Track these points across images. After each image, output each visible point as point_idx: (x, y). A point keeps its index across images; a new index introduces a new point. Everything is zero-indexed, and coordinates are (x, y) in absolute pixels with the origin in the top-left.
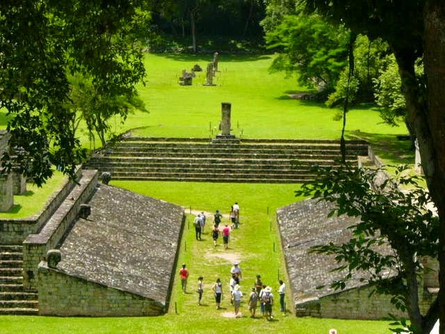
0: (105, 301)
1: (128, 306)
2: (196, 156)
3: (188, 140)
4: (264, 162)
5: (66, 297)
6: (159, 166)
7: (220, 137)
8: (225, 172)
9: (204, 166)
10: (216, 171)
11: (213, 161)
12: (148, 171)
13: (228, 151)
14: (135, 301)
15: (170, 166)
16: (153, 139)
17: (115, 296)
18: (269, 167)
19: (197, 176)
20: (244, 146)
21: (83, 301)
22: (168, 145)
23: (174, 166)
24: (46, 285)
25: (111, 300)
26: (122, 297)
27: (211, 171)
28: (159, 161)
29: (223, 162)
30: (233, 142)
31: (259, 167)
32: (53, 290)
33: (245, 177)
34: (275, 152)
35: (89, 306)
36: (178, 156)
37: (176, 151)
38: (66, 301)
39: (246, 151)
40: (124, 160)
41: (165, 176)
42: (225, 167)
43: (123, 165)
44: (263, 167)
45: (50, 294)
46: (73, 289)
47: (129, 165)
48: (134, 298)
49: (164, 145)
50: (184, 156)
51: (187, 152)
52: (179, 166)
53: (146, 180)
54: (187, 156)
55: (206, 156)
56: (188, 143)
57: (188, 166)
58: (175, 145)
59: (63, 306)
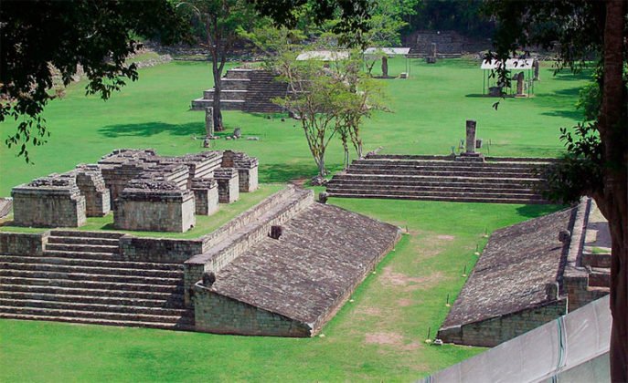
0: (255, 321)
1: (277, 326)
2: (438, 174)
3: (432, 157)
4: (507, 181)
5: (220, 316)
6: (399, 184)
7: (465, 155)
8: (465, 190)
9: (444, 185)
10: (455, 190)
11: (454, 180)
12: (388, 188)
13: (470, 170)
14: (284, 323)
15: (411, 184)
16: (397, 157)
17: (264, 317)
18: (510, 187)
19: (435, 195)
20: (487, 165)
21: (235, 320)
22: (411, 163)
23: (415, 184)
24: (201, 304)
25: (261, 320)
26: (271, 318)
27: (451, 190)
28: (400, 179)
29: (464, 180)
30: (477, 160)
31: (501, 186)
32: (208, 308)
33: (485, 196)
34: (519, 171)
35: (241, 325)
36: (420, 174)
37: (419, 169)
38: (220, 319)
39: (489, 170)
40: (365, 178)
41: (404, 194)
42: (466, 186)
43: (365, 183)
44: (505, 187)
45: (205, 312)
46: (226, 308)
47: (371, 183)
48: (282, 320)
49: (407, 163)
50: (426, 174)
51: (428, 169)
52: (419, 184)
53: (385, 198)
54: (429, 174)
55: (448, 175)
56: (432, 161)
57: (428, 185)
58: (418, 163)
59: (217, 323)
